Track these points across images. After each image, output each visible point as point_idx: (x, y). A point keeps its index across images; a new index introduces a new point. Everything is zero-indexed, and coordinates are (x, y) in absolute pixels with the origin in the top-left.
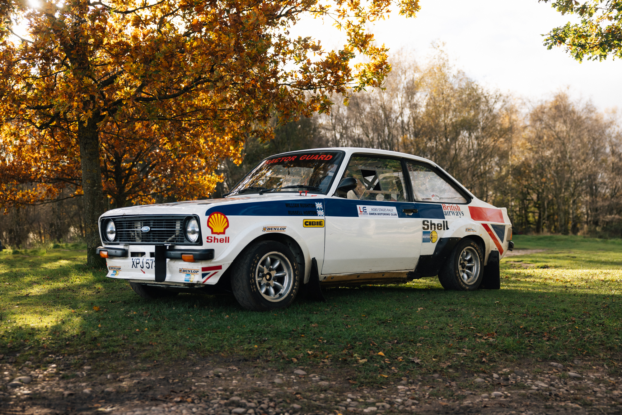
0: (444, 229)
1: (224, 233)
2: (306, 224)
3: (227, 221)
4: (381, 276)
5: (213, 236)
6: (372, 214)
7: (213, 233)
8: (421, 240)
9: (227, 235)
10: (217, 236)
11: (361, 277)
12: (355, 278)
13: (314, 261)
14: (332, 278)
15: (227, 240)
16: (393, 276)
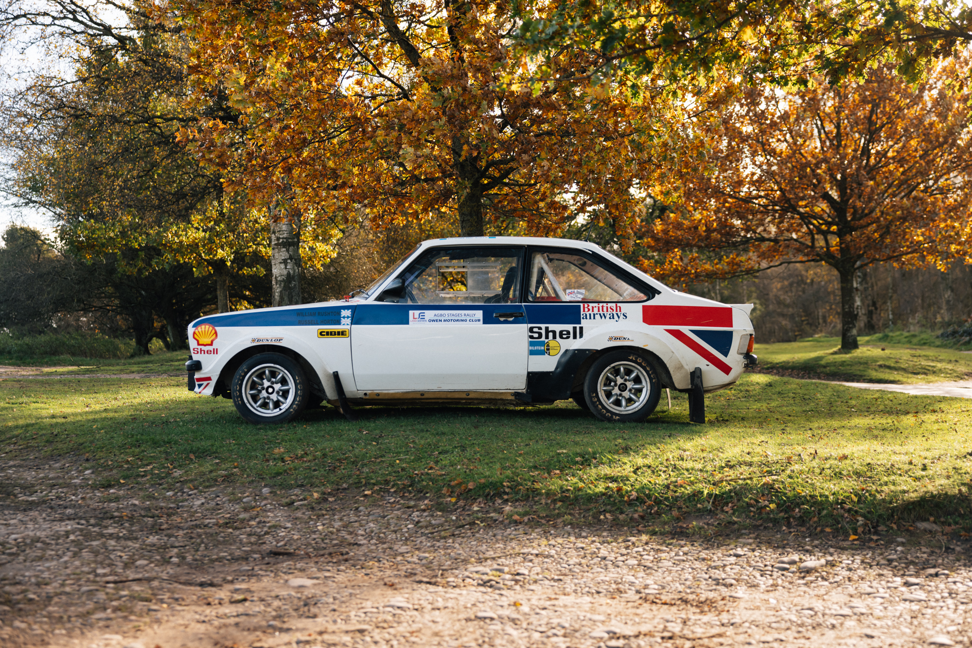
0: (575, 337)
1: (211, 344)
2: (321, 333)
3: (216, 333)
4: (464, 396)
5: (199, 347)
6: (433, 321)
7: (199, 344)
8: (526, 352)
9: (215, 346)
10: (203, 348)
11: (426, 396)
12: (419, 396)
13: (336, 376)
14: (378, 395)
15: (216, 351)
16: (487, 396)
